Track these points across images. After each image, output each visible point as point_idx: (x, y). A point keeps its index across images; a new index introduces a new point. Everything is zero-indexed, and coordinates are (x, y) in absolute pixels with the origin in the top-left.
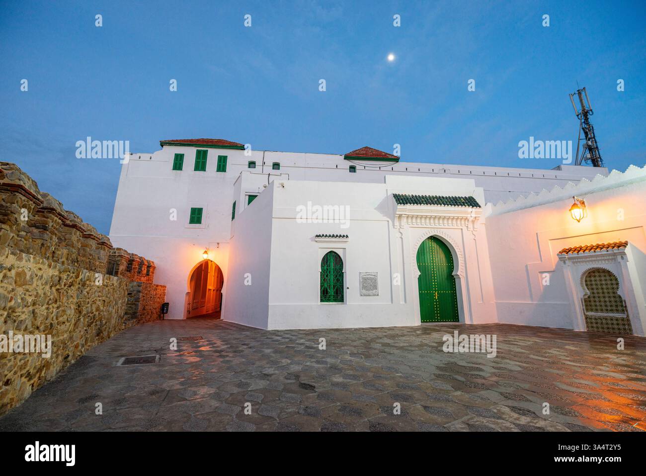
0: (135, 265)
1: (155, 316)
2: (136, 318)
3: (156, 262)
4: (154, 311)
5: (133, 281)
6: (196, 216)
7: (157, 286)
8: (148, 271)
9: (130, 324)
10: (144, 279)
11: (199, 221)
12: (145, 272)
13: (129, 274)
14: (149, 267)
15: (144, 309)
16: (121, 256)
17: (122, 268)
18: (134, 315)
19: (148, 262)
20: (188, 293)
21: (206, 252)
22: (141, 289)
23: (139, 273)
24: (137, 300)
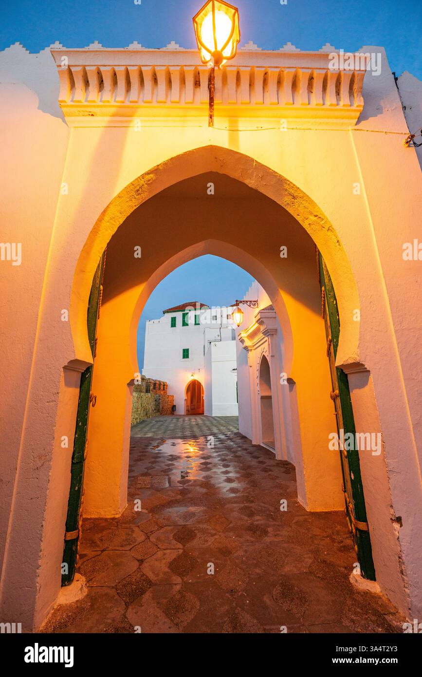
0: (157, 386)
1: (169, 412)
2: (159, 412)
3: (168, 382)
4: (168, 410)
5: (157, 394)
6: (186, 354)
7: (169, 396)
8: (164, 388)
9: (157, 414)
10: (162, 392)
11: (187, 357)
12: (162, 388)
13: (155, 390)
14: (164, 385)
15: (163, 408)
16: (150, 382)
17: (151, 388)
18: (158, 411)
19: (163, 383)
20: (185, 400)
21: (192, 375)
22: (160, 398)
23: (159, 389)
24: (159, 403)
